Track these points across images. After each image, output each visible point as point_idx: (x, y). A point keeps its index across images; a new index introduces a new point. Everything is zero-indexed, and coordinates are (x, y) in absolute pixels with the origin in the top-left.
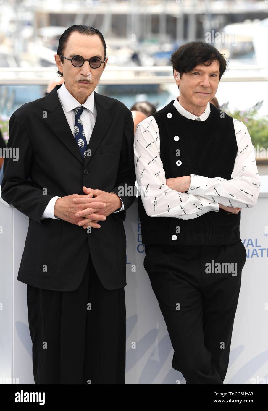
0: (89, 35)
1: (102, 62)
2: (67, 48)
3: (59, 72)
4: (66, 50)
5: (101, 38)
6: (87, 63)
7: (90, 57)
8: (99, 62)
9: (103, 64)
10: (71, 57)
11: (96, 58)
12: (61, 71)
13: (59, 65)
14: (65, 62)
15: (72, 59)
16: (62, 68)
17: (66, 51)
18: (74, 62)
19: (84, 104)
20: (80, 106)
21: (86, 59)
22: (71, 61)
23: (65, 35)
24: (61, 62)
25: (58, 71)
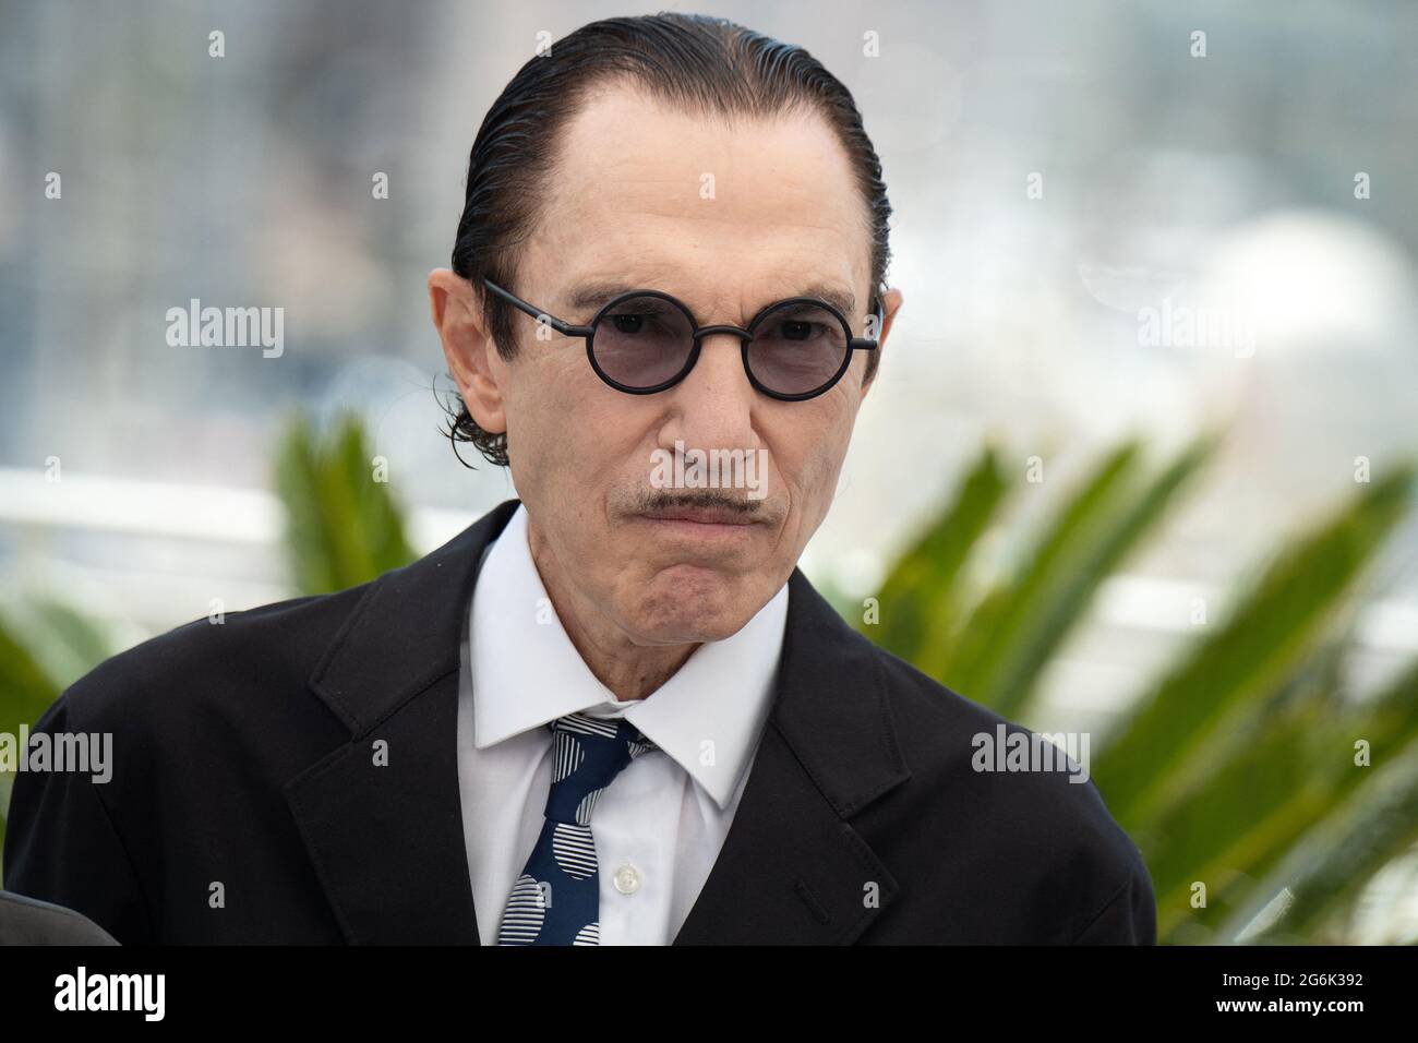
0: (743, 106)
1: (852, 345)
2: (548, 219)
3: (465, 425)
4: (540, 242)
5: (840, 132)
6: (722, 359)
7: (752, 309)
8: (826, 343)
9: (860, 357)
10: (581, 301)
11: (798, 311)
12: (486, 419)
13: (469, 366)
14: (524, 342)
15: (599, 320)
16: (495, 394)
17: (534, 246)
18: (610, 347)
19: (643, 696)
20: (606, 707)
21: (713, 322)
22: (583, 340)
23: (528, 111)
24: (490, 343)
25: (457, 410)
